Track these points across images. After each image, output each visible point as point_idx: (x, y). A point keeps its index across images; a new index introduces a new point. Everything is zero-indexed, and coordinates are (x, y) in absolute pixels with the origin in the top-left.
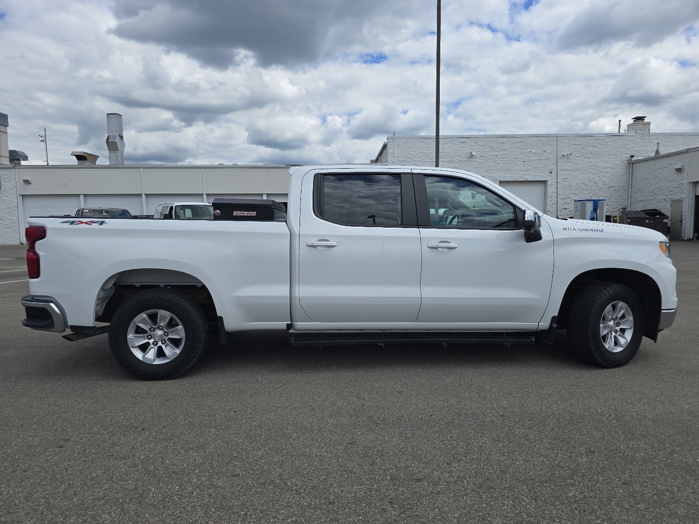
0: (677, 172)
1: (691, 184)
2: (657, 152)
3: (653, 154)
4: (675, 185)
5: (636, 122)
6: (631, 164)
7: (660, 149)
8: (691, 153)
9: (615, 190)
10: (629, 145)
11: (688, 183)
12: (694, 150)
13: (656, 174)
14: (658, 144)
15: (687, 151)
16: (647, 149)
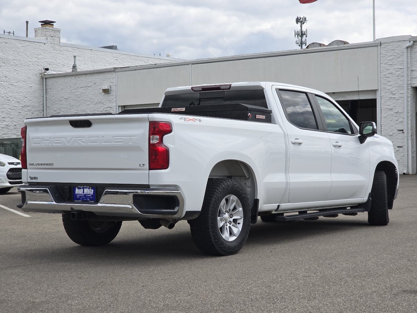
0: (103, 94)
1: (120, 108)
2: (74, 67)
3: (70, 70)
4: (102, 108)
5: (45, 28)
6: (44, 79)
7: (77, 64)
8: (119, 73)
9: (29, 111)
10: (40, 54)
11: (117, 107)
12: (120, 70)
13: (78, 93)
14: (75, 57)
15: (115, 70)
16: (59, 61)
